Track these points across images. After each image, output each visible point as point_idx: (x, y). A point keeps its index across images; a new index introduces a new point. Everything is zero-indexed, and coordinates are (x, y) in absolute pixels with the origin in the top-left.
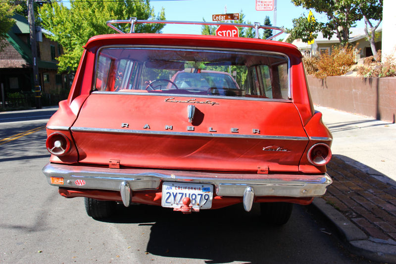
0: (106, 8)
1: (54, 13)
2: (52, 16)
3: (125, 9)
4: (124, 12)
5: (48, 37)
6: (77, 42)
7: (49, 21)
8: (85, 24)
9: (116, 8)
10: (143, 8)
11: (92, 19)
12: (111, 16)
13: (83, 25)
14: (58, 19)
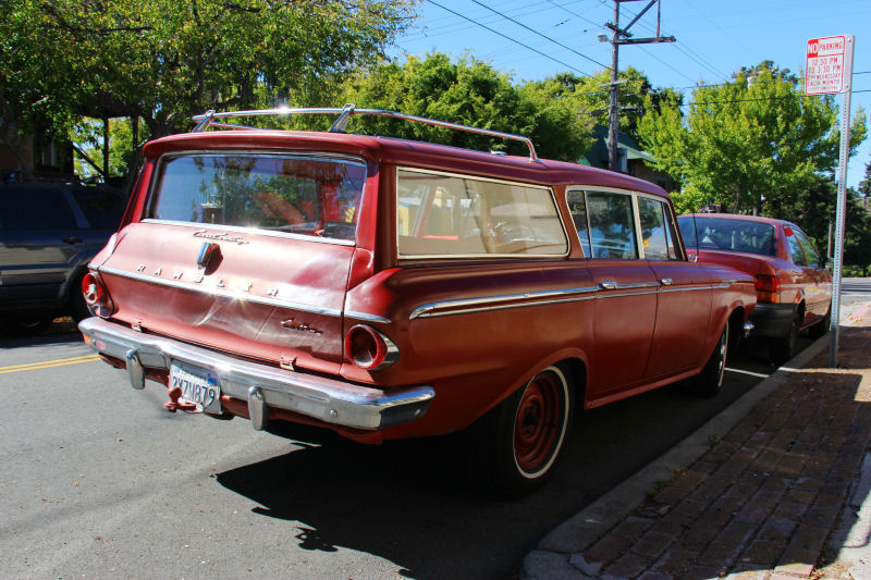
0: (743, 113)
1: (660, 125)
2: (656, 130)
3: (781, 113)
4: (779, 119)
5: (648, 164)
6: (690, 172)
7: (652, 139)
8: (705, 141)
9: (763, 114)
10: (817, 110)
11: (717, 133)
12: (751, 126)
13: (701, 144)
14: (665, 135)
